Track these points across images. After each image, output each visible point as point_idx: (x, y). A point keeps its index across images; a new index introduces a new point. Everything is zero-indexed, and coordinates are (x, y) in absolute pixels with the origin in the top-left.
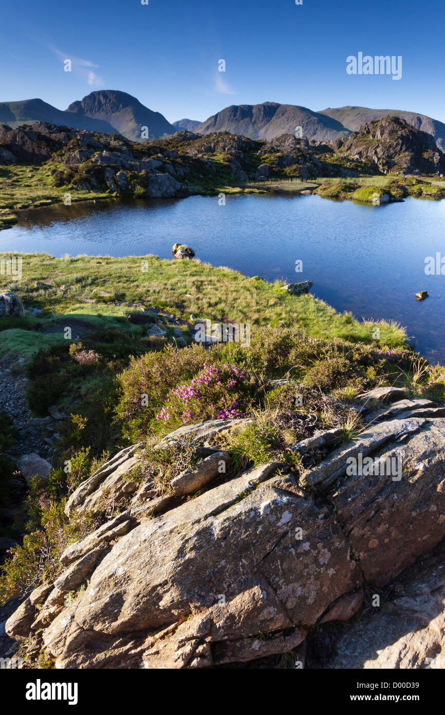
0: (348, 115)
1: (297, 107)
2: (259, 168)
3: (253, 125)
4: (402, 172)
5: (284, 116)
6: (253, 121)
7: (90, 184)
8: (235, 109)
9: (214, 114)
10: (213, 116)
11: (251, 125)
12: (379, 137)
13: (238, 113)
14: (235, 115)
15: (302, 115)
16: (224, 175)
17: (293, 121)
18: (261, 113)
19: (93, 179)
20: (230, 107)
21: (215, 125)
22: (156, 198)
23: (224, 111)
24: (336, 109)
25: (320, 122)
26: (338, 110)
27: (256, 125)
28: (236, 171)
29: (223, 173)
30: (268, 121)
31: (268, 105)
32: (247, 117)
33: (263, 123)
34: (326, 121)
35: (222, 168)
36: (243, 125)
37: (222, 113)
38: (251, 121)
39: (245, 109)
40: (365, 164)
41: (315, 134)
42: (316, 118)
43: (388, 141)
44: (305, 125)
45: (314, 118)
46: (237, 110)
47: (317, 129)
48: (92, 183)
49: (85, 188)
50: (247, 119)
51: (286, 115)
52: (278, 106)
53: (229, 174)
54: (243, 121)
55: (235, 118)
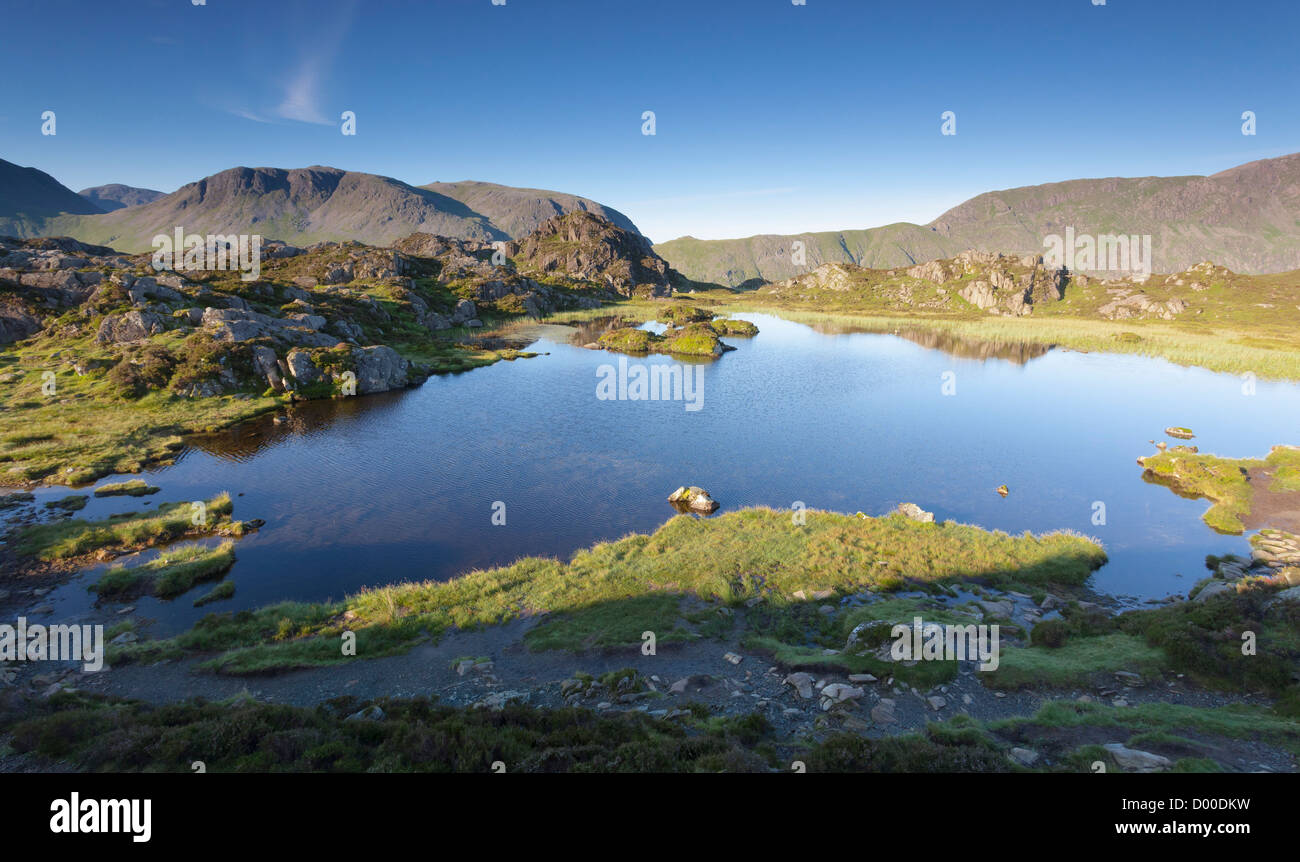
0: (474, 194)
1: (380, 177)
2: (459, 305)
3: (295, 202)
4: (650, 294)
5: (357, 190)
6: (292, 195)
7: (219, 381)
8: (248, 174)
9: (198, 179)
10: (195, 184)
11: (289, 204)
12: (575, 239)
13: (256, 182)
14: (249, 184)
15: (393, 190)
16: (405, 323)
17: (376, 200)
18: (307, 184)
19: (228, 373)
20: (234, 170)
21: (202, 199)
22: (378, 393)
23: (220, 175)
24: (451, 185)
25: (427, 202)
26: (455, 186)
27: (299, 204)
28: (426, 314)
29: (404, 319)
30: (325, 198)
31: (321, 171)
32: (278, 189)
33: (315, 201)
34: (437, 201)
35: (398, 311)
36: (273, 202)
37: (217, 179)
38: (288, 196)
39: (270, 174)
40: (597, 284)
41: (424, 220)
42: (420, 197)
43: (591, 245)
44: (402, 206)
45: (415, 196)
46: (253, 176)
47: (424, 214)
48: (224, 380)
49: (209, 392)
50: (279, 193)
51: (361, 189)
52: (342, 174)
53: (414, 320)
54: (269, 195)
55: (250, 190)
